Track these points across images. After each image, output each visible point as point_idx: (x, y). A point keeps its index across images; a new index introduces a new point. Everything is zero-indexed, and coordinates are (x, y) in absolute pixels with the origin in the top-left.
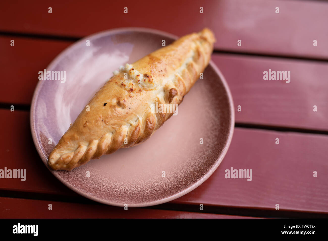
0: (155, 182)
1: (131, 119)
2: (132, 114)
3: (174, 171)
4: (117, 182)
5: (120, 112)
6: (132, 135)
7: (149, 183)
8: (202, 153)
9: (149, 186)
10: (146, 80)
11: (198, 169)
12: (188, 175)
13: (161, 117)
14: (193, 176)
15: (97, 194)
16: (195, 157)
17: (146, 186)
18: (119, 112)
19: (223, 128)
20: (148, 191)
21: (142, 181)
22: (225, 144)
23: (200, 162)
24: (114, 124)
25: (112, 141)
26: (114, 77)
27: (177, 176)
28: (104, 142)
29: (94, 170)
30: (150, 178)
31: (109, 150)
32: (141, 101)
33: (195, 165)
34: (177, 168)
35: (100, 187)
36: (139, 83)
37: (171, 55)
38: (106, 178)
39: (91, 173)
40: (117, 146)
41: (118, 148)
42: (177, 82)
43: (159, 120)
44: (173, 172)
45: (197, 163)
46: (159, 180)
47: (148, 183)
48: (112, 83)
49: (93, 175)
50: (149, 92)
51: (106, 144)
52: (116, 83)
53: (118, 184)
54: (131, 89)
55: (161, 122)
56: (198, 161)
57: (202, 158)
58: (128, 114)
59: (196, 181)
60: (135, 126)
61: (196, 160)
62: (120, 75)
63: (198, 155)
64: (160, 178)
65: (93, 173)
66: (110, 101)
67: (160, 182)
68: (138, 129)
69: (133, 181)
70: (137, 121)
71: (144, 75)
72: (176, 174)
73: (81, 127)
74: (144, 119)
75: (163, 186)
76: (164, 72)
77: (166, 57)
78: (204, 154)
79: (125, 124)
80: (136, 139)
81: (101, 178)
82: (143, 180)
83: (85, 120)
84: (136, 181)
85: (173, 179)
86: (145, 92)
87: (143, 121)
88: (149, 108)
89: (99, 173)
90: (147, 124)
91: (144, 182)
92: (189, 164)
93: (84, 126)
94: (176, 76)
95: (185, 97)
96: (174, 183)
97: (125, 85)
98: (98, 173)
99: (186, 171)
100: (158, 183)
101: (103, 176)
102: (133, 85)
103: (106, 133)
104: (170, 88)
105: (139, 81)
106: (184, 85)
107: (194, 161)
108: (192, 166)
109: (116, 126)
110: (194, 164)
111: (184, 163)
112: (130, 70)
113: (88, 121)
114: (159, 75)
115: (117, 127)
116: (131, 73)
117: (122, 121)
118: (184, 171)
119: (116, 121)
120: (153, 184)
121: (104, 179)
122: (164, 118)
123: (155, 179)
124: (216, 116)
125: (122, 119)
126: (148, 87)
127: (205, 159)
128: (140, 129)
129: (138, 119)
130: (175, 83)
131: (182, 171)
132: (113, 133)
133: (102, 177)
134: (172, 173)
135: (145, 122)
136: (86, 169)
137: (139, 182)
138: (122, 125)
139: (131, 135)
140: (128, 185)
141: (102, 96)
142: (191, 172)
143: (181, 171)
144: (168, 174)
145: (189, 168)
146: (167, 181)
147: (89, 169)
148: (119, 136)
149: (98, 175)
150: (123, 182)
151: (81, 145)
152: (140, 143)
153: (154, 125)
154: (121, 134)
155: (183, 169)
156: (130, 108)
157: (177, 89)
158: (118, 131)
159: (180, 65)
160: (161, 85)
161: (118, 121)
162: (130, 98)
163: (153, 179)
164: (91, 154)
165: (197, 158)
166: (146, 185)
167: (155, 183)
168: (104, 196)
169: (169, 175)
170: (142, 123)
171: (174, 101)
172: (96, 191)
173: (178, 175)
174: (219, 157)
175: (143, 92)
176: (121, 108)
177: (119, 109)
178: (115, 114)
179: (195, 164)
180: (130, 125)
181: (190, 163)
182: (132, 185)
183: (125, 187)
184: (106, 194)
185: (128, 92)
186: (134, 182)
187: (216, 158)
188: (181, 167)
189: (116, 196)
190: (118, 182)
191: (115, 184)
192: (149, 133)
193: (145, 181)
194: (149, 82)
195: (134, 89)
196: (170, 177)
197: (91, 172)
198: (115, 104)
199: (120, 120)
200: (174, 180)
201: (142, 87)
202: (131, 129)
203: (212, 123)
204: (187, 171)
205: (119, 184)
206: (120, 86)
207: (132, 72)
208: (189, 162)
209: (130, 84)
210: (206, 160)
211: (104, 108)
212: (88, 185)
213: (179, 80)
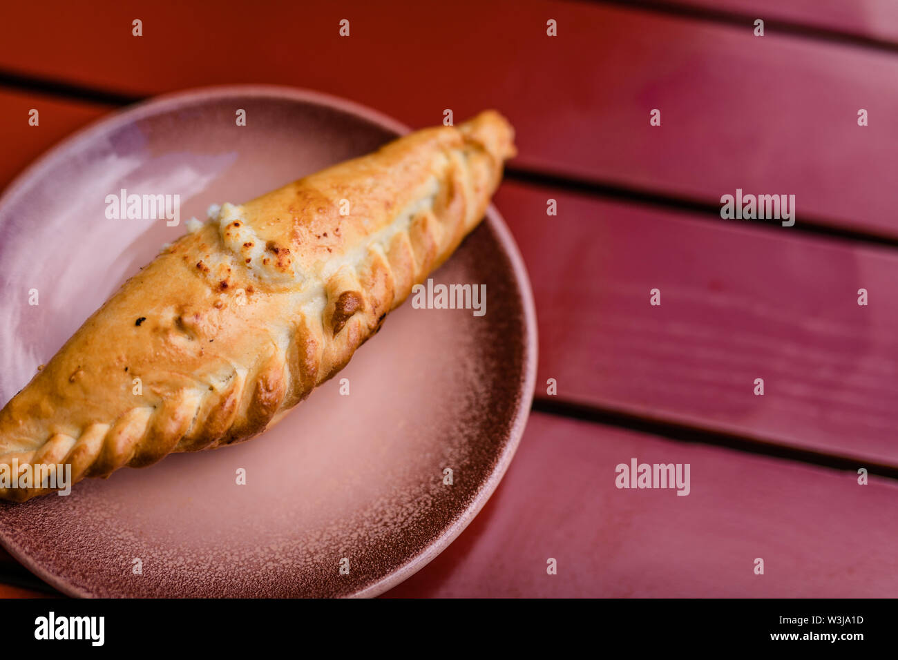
0: (269, 561)
1: (213, 372)
2: (215, 356)
3: (331, 532)
4: (159, 549)
5: (180, 350)
6: (208, 418)
7: (251, 560)
8: (423, 485)
9: (249, 571)
10: (269, 260)
11: (399, 535)
12: (367, 550)
13: (303, 375)
14: (380, 558)
15: (89, 580)
16: (402, 496)
17: (241, 569)
18: (177, 350)
19: (495, 419)
20: (242, 585)
21: (233, 551)
22: (491, 470)
23: (409, 514)
24: (159, 384)
25: (147, 431)
26: (185, 239)
27: (336, 547)
28: (123, 434)
29: (100, 502)
30: (258, 545)
31: (137, 456)
32: (248, 322)
33: (395, 524)
34: (344, 524)
35: (104, 558)
36: (249, 268)
37: (361, 189)
38: (130, 531)
39: (91, 511)
40: (159, 448)
41: (163, 454)
42: (367, 271)
43: (295, 382)
44: (329, 534)
45: (402, 515)
46: (284, 556)
47: (248, 561)
48: (174, 257)
49: (95, 518)
50: (275, 298)
51: (128, 439)
52: (185, 258)
53: (160, 553)
54: (221, 283)
55: (302, 390)
56: (407, 509)
57: (419, 503)
58: (203, 357)
59: (384, 574)
60: (221, 393)
61: (402, 507)
62: (202, 236)
63: (410, 493)
64: (288, 547)
65: (96, 511)
66: (155, 314)
67: (284, 562)
68: (228, 404)
69: (208, 549)
70: (231, 379)
71: (267, 245)
72: (334, 544)
73: (62, 380)
74: (253, 374)
75: (290, 577)
76: (332, 238)
77: (346, 192)
78: (428, 492)
79: (191, 386)
80: (219, 433)
81: (114, 531)
82: (235, 550)
83: (77, 361)
84: (217, 550)
85: (323, 556)
86: (264, 296)
87: (249, 380)
88: (271, 344)
89: (114, 513)
90: (257, 392)
91: (240, 556)
92: (380, 516)
93: (71, 381)
94: (370, 253)
95: (388, 318)
96: (321, 570)
97: (206, 270)
98: (112, 514)
99: (364, 537)
100: (276, 565)
101: (123, 525)
102: (229, 270)
103: (133, 408)
104: (343, 289)
105: (248, 261)
106: (388, 283)
107: (392, 509)
108: (385, 525)
109: (164, 389)
110: (393, 519)
111: (365, 510)
112: (228, 227)
113: (84, 366)
114: (315, 249)
115: (167, 391)
116: (228, 234)
117: (183, 376)
118: (359, 535)
119: (165, 375)
120: (261, 565)
121: (123, 535)
122: (311, 377)
123: (271, 551)
124: (482, 378)
125: (185, 372)
126: (275, 281)
127: (426, 508)
128: (233, 405)
129: (234, 372)
130: (362, 274)
131: (355, 536)
132: (155, 407)
133: (118, 527)
134: (326, 537)
135: (252, 384)
136: (75, 499)
137: (223, 555)
138: (184, 388)
139: (205, 419)
140: (189, 561)
141: (137, 296)
142: (379, 541)
143: (352, 536)
144: (313, 540)
145: (376, 530)
146: (305, 562)
147: (88, 498)
148: (170, 419)
149: (108, 520)
150: (179, 549)
151: (57, 434)
152: (233, 444)
153: (279, 395)
154: (174, 414)
155: (359, 530)
156: (211, 341)
157: (364, 294)
158: (170, 403)
159: (389, 221)
160: (317, 277)
161: (173, 374)
162: (215, 309)
163: (267, 550)
164: (81, 463)
165: (405, 499)
166: (240, 566)
167: (268, 564)
168: (107, 589)
169: (317, 543)
170: (245, 386)
171: (349, 330)
172: (87, 571)
173: (341, 545)
174: (464, 508)
175: (258, 296)
176: (186, 335)
177: (179, 340)
178: (163, 354)
179: (395, 520)
180: (208, 387)
181: (384, 513)
182: (202, 561)
183: (178, 565)
184: (114, 583)
185: (212, 289)
186: (210, 552)
187: (456, 509)
188: (353, 521)
189: (145, 592)
190: (161, 548)
191: (151, 552)
192: (260, 417)
193: (242, 552)
194: (276, 266)
195: (230, 284)
196: (316, 549)
197: (91, 508)
198: (169, 325)
199: (177, 372)
200: (325, 559)
201: (257, 279)
202: (208, 403)
203: (468, 398)
204: (367, 539)
205: (165, 555)
206: (193, 271)
207: (233, 231)
208: (381, 509)
209: (221, 270)
210: (427, 510)
211: (134, 332)
212: (69, 551)
213: (375, 267)
